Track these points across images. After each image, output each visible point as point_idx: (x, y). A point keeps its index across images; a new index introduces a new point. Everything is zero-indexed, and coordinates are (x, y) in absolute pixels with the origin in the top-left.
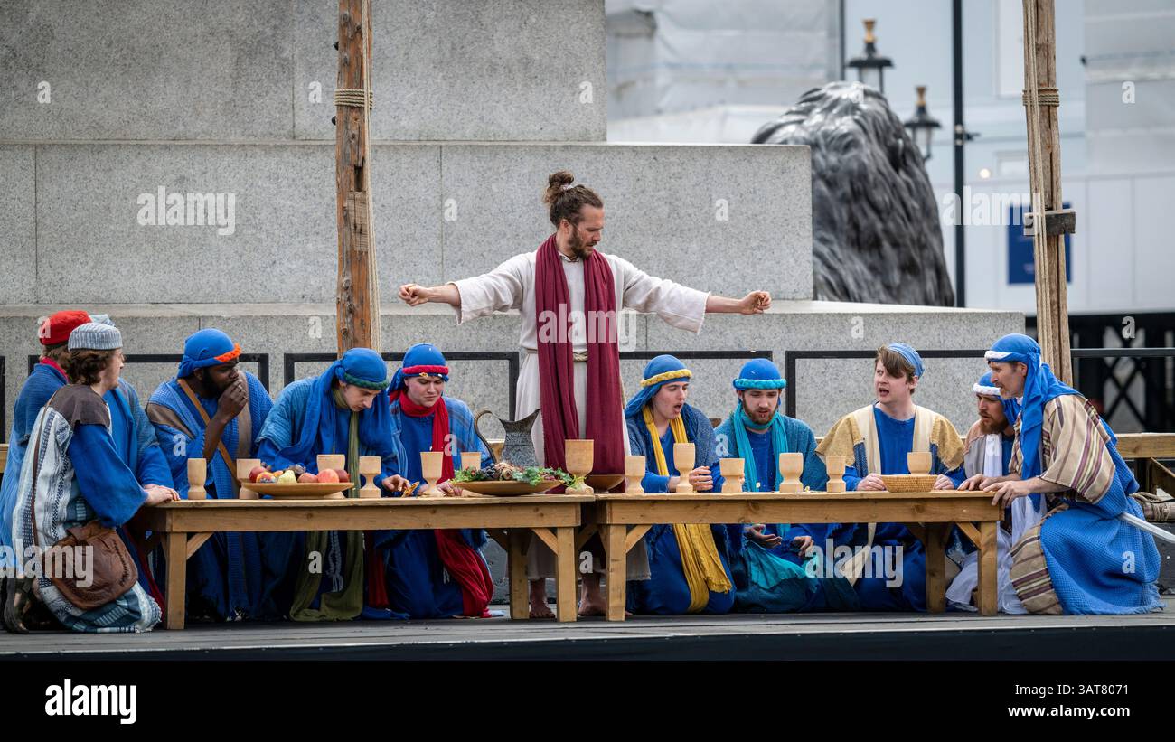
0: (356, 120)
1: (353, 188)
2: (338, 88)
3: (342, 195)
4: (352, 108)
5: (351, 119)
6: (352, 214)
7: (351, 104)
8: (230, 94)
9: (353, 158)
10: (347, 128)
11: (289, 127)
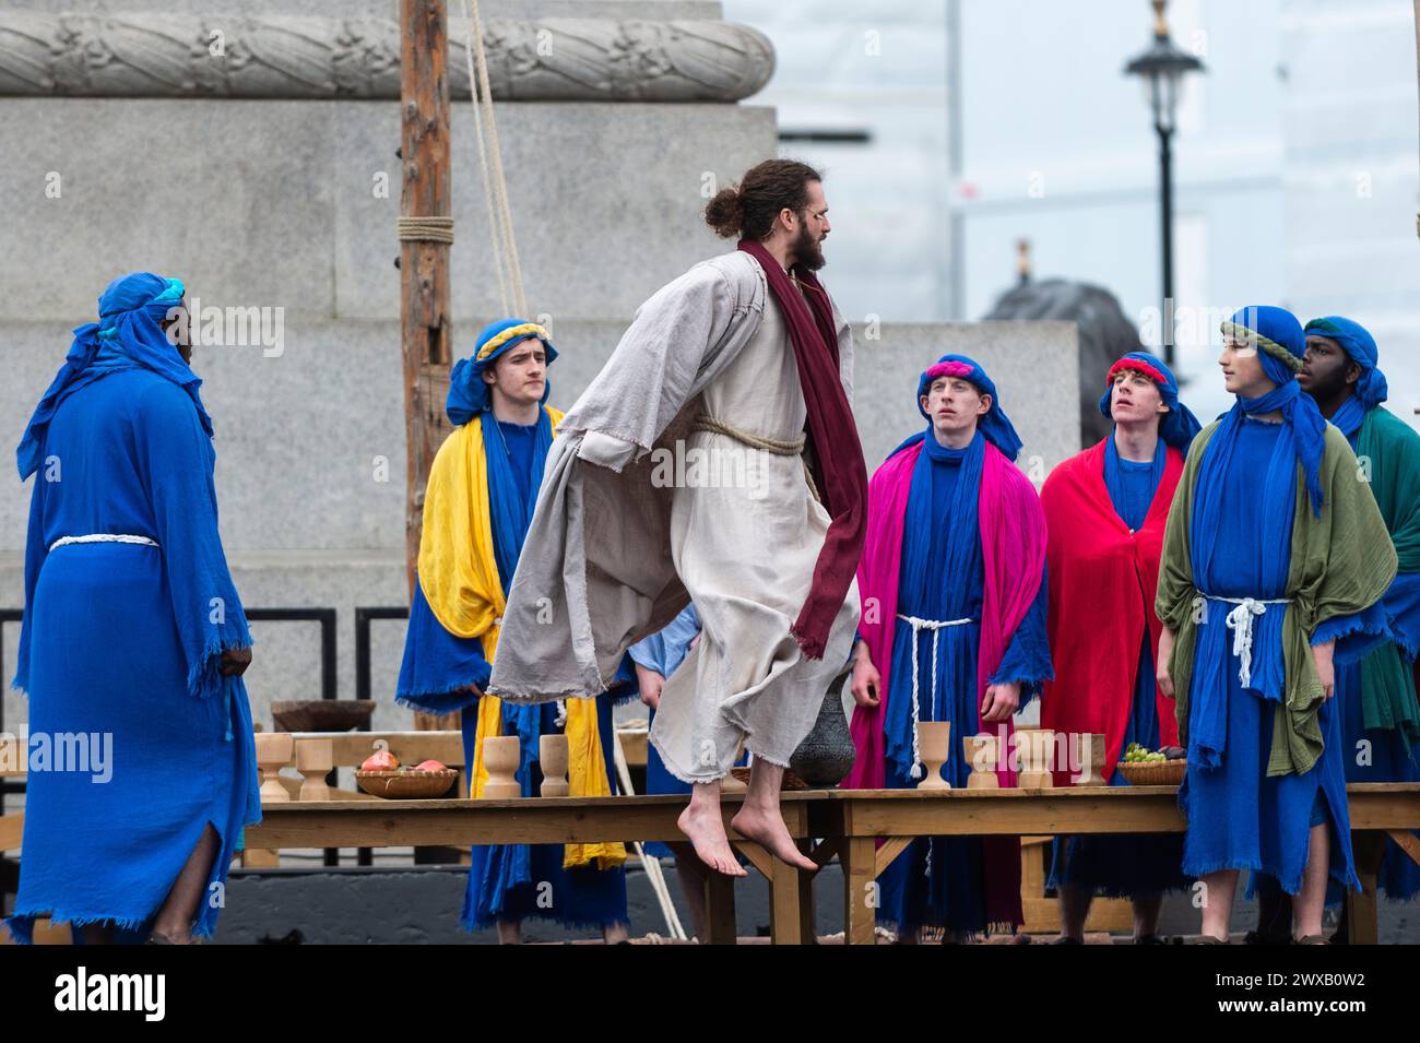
0: (429, 259)
1: (426, 360)
2: (404, 215)
3: (410, 372)
4: (423, 242)
5: (421, 258)
6: (426, 397)
7: (422, 237)
8: (242, 253)
9: (426, 317)
10: (415, 271)
11: (327, 300)
